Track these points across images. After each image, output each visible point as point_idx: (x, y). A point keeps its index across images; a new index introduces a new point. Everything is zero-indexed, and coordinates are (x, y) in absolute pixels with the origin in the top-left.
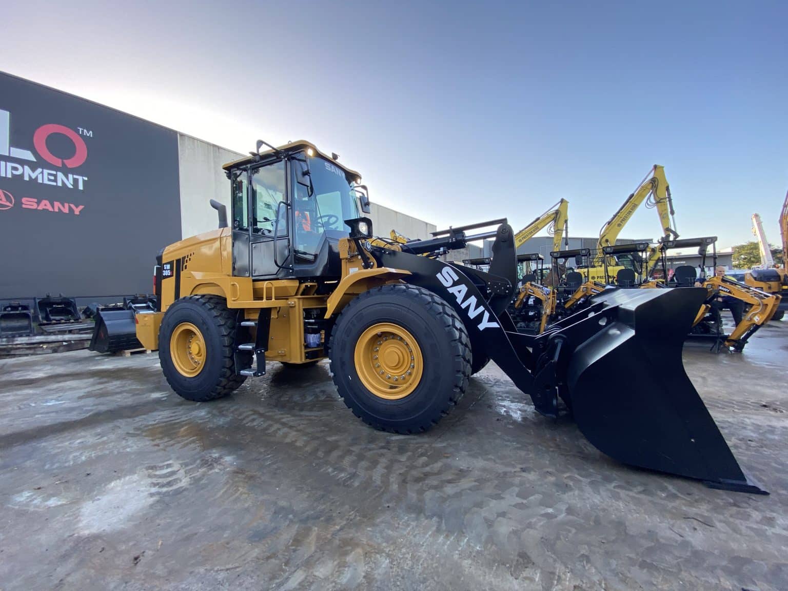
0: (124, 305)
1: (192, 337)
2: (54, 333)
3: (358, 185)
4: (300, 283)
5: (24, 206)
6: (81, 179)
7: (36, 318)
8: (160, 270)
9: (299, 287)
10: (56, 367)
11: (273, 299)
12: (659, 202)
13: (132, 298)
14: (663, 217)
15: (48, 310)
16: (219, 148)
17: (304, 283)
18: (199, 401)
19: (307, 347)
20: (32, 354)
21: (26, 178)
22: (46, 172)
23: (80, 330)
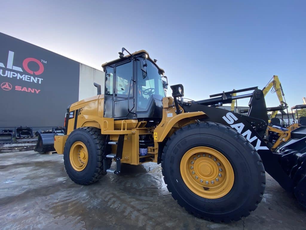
0: (52, 131)
1: (81, 149)
2: (21, 143)
3: (163, 76)
4: (139, 121)
5: (16, 89)
6: (40, 79)
7: (14, 136)
8: (68, 115)
9: (138, 123)
10: (18, 159)
11: (126, 130)
12: (277, 90)
13: (56, 128)
14: (279, 97)
15: (20, 132)
16: (95, 69)
17: (141, 121)
18: (82, 185)
19: (140, 155)
20: (10, 152)
21: (18, 78)
22: (26, 76)
23: (32, 141)
